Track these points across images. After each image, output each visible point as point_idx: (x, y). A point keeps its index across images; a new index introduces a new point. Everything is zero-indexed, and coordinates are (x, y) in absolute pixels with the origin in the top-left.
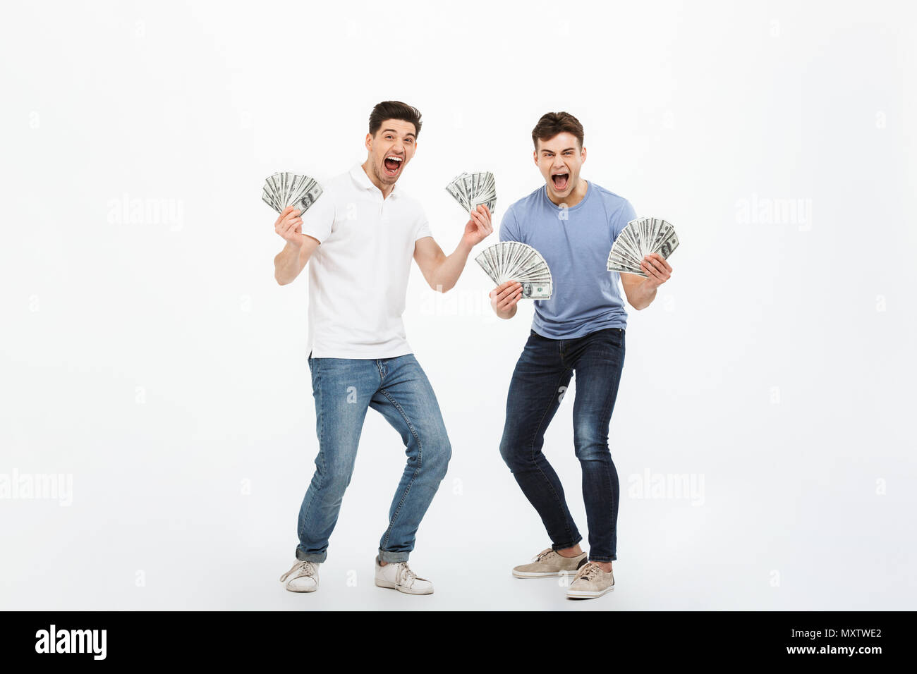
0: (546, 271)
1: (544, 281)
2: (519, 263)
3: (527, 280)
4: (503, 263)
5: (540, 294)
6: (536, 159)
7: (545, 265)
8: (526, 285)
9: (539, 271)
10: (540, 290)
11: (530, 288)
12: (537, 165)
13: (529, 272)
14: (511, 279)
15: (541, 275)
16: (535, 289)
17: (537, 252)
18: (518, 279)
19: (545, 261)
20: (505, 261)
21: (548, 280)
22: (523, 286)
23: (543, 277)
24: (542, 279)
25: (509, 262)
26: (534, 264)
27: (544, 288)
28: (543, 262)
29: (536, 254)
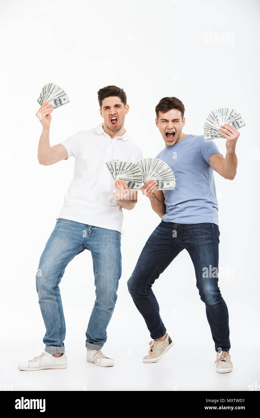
0: (171, 174)
1: (170, 179)
2: (155, 170)
3: (160, 179)
4: (146, 170)
5: (168, 186)
6: (157, 123)
7: (170, 170)
8: (160, 182)
9: (167, 173)
10: (168, 184)
11: (162, 183)
12: (157, 126)
13: (161, 174)
14: (151, 179)
15: (168, 176)
16: (165, 184)
17: (165, 163)
18: (155, 179)
19: (170, 168)
20: (147, 169)
21: (173, 179)
22: (158, 182)
23: (169, 177)
24: (169, 178)
25: (149, 169)
26: (163, 170)
27: (170, 183)
28: (169, 168)
29: (164, 164)
